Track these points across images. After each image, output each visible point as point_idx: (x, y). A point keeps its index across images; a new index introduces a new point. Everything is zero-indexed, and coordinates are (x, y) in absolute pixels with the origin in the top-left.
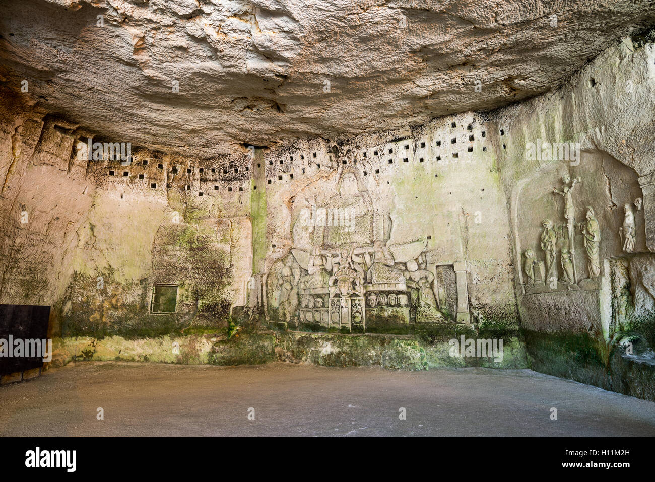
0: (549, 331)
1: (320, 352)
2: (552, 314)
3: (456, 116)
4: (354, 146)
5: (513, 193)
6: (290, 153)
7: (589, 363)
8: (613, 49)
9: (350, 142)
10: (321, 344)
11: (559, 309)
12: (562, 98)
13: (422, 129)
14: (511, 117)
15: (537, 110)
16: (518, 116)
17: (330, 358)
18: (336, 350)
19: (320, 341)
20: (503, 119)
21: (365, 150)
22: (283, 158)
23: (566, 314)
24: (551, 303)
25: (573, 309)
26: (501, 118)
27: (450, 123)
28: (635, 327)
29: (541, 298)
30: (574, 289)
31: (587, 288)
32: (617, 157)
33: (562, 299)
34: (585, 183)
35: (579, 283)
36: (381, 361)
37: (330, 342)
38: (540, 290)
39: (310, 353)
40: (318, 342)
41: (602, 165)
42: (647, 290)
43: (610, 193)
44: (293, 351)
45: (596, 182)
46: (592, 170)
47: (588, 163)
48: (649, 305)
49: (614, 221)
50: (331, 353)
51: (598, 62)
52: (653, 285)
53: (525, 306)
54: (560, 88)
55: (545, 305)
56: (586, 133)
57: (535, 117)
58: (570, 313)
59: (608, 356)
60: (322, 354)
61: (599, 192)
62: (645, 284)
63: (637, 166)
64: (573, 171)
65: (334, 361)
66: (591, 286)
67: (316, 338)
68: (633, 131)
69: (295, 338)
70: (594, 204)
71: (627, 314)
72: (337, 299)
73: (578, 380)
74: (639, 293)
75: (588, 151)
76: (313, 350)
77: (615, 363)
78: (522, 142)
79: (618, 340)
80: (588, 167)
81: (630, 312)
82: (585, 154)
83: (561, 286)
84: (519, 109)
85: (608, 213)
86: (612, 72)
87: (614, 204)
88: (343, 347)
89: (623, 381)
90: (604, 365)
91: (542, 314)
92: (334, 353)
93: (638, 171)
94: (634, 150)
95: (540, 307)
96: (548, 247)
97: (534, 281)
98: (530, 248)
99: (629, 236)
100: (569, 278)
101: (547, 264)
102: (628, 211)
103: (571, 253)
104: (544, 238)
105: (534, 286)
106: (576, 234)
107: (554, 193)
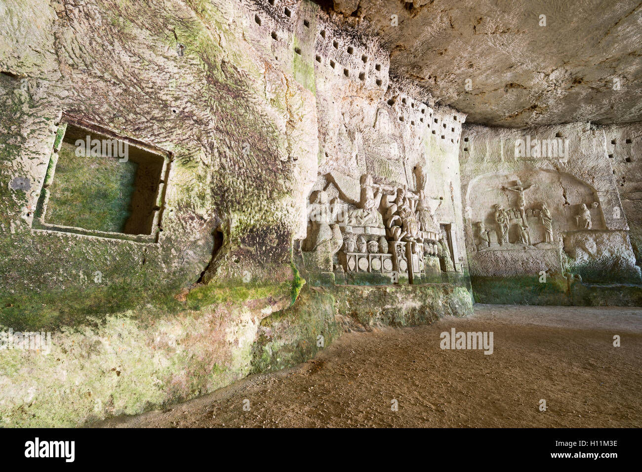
0: (505, 275)
1: (399, 310)
2: (508, 264)
4: (398, 86)
5: (470, 182)
6: (351, 43)
7: (546, 292)
8: (581, 124)
9: (395, 80)
10: (400, 299)
11: (516, 261)
12: (524, 135)
13: (439, 108)
14: (478, 132)
15: (501, 135)
16: (484, 134)
17: (413, 316)
18: (417, 304)
19: (398, 295)
20: (471, 131)
21: (406, 97)
22: (341, 42)
23: (522, 264)
24: (509, 258)
25: (531, 261)
27: (454, 115)
28: (573, 270)
29: (499, 254)
30: (530, 249)
31: (545, 248)
32: (580, 179)
33: (520, 255)
34: (541, 188)
35: (534, 245)
36: (450, 311)
37: (412, 295)
38: (496, 249)
39: (378, 314)
40: (396, 296)
41: (559, 181)
42: (585, 250)
43: (564, 196)
44: (356, 314)
45: (553, 189)
46: (548, 181)
47: (545, 177)
48: (586, 257)
49: (566, 212)
50: (414, 309)
51: (569, 126)
52: (592, 247)
53: (478, 259)
54: (524, 130)
55: (502, 259)
56: (550, 161)
57: (497, 140)
58: (527, 263)
59: (568, 287)
60: (404, 312)
61: (555, 195)
62: (587, 246)
63: (596, 186)
64: (527, 179)
65: (418, 319)
66: (548, 247)
67: (392, 292)
68: (593, 168)
69: (361, 295)
70: (549, 201)
71: (568, 262)
72: (403, 243)
73: (533, 304)
74: (579, 252)
75: (548, 171)
76: (388, 309)
77: (577, 290)
78: (483, 151)
79: (576, 276)
80: (543, 179)
81: (572, 261)
82: (542, 172)
83: (517, 247)
84: (486, 130)
85: (561, 207)
86: (578, 134)
87: (566, 203)
88: (425, 300)
89: (584, 299)
90: (563, 292)
91: (497, 265)
92: (417, 308)
93: (596, 189)
94: (594, 178)
95: (497, 260)
96: (504, 222)
97: (489, 243)
98: (480, 221)
99: (588, 221)
100: (526, 242)
101: (501, 233)
102: (586, 208)
103: (527, 227)
104: (499, 216)
105: (489, 246)
106: (527, 216)
107: (504, 189)
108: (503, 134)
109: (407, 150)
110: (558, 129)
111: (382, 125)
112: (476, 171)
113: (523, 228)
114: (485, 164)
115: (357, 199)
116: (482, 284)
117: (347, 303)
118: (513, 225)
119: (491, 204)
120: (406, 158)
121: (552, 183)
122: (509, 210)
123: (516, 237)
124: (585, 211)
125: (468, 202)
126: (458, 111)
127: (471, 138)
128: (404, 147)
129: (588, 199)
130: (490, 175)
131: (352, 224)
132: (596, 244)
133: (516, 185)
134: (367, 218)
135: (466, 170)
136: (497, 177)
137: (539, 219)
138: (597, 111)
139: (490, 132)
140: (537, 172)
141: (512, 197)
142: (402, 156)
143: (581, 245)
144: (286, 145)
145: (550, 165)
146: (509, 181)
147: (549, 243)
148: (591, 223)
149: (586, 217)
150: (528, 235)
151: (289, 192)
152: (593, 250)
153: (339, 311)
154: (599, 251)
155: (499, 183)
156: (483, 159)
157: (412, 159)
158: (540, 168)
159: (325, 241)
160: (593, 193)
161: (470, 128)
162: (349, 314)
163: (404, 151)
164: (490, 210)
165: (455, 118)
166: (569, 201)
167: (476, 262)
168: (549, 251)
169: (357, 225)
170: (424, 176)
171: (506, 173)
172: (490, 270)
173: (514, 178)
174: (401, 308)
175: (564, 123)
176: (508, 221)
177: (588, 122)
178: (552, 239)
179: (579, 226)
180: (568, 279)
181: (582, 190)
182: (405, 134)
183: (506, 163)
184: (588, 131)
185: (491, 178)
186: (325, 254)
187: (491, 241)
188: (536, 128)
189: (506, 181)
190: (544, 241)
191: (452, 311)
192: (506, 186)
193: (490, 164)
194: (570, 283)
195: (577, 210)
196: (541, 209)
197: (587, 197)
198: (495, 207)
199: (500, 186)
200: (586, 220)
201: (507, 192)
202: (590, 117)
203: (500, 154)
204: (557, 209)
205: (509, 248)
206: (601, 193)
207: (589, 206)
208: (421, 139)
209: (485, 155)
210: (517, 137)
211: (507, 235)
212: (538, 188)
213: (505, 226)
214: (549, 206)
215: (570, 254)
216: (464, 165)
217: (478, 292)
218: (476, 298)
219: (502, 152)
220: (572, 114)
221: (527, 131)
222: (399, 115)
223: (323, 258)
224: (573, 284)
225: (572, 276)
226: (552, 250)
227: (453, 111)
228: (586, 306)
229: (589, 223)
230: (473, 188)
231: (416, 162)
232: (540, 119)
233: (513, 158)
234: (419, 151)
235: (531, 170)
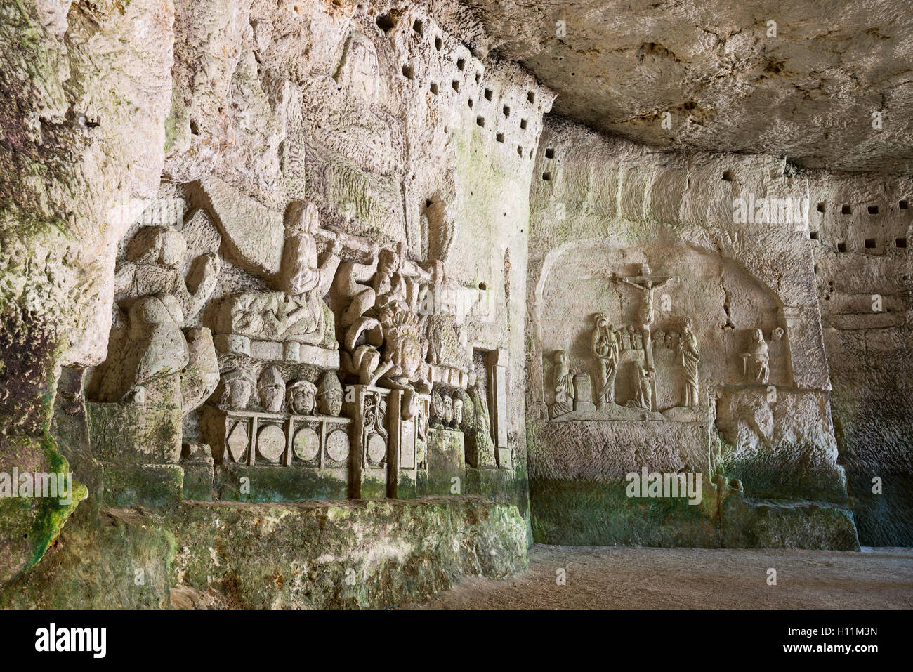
0: (600, 478)
2: (609, 451)
3: (539, 84)
5: (549, 255)
7: (675, 518)
8: (771, 159)
11: (624, 446)
12: (665, 165)
13: (497, 63)
14: (575, 140)
15: (620, 157)
16: (588, 147)
20: (563, 136)
21: (423, 17)
23: (637, 452)
24: (612, 438)
25: (654, 446)
26: (559, 132)
27: (528, 88)
28: (729, 468)
29: (592, 428)
30: (654, 419)
31: (682, 420)
32: (757, 275)
33: (634, 432)
34: (686, 286)
35: (663, 411)
36: (476, 564)
37: (390, 527)
38: (588, 416)
39: (298, 581)
40: (351, 531)
41: (719, 275)
42: (753, 427)
43: (727, 309)
44: (237, 584)
45: (707, 291)
46: (699, 273)
47: (694, 264)
48: (753, 444)
49: (726, 343)
50: (392, 564)
51: (748, 160)
52: (765, 422)
53: (548, 439)
54: (667, 153)
55: (598, 439)
56: (708, 229)
57: (613, 165)
58: (646, 451)
59: (718, 506)
60: (366, 571)
61: (710, 304)
62: (757, 420)
63: (783, 294)
64: (662, 264)
65: (401, 588)
66: (689, 417)
67: (342, 520)
68: (781, 255)
69: (256, 529)
70: (698, 316)
71: (722, 453)
72: (383, 391)
73: (650, 545)
74: (743, 430)
75: (701, 250)
76: (326, 565)
77: (733, 512)
78: (582, 186)
79: (734, 484)
80: (692, 268)
81: (728, 451)
82: (692, 252)
83: (629, 413)
84: (592, 138)
85: (719, 332)
86: (762, 181)
87: (729, 324)
88: (420, 539)
89: (744, 533)
90: (707, 517)
91: (587, 453)
92: (401, 560)
93: (783, 300)
94: (781, 276)
95: (587, 443)
96: (608, 354)
97: (575, 401)
98: (560, 349)
99: (764, 365)
100: (647, 403)
101: (602, 379)
102: (761, 337)
103: (652, 370)
104: (601, 340)
105: (574, 409)
106: (654, 346)
107: (615, 279)
108: (626, 155)
109: (414, 154)
110: (728, 163)
111: (357, 77)
112: (564, 231)
113: (644, 372)
114: (582, 219)
115: (272, 264)
116: (553, 497)
117: (213, 554)
118: (625, 364)
119: (587, 312)
120: (410, 175)
121: (707, 278)
122: (621, 330)
123: (629, 392)
124: (760, 345)
125: (540, 302)
126: (539, 81)
127: (559, 151)
128: (408, 146)
129: (767, 319)
130: (591, 245)
131: (250, 331)
132: (774, 415)
133: (640, 274)
134: (293, 319)
135: (543, 225)
136: (605, 250)
137: (677, 354)
138: (800, 138)
139: (599, 144)
140: (681, 252)
141: (629, 299)
142: (400, 167)
143: (746, 415)
144: (65, 74)
145: (707, 239)
146: (627, 263)
147: (691, 408)
148: (767, 371)
149: (761, 358)
150: (653, 388)
151: (61, 218)
152: (767, 429)
153: (187, 578)
154: (777, 432)
155: (606, 264)
156: (579, 205)
157: (424, 180)
158: (688, 242)
159: (163, 375)
160: (777, 308)
161: (560, 127)
162: (214, 584)
163: (406, 155)
164: (583, 325)
165: (531, 97)
166: (733, 321)
167: (544, 445)
168: (690, 427)
169: (263, 336)
170: (449, 226)
171: (623, 244)
172: (571, 465)
173: (637, 258)
174: (361, 562)
175: (742, 153)
176: (618, 353)
177: (782, 158)
178: (696, 400)
179: (747, 375)
180: (719, 489)
181: (758, 299)
182: (413, 111)
183: (626, 221)
184: (780, 176)
185: (592, 251)
186: (161, 413)
187: (580, 397)
188: (688, 153)
189: (621, 262)
190: (680, 405)
191: (483, 563)
192: (620, 273)
193: (593, 220)
194: (723, 498)
195: (746, 342)
196: (681, 333)
197: (765, 316)
198: (594, 319)
199: (609, 274)
200: (760, 363)
201: (621, 288)
202: (786, 147)
203: (615, 200)
204: (710, 335)
205: (614, 416)
206: (790, 311)
207: (768, 336)
208: (449, 133)
209: (584, 197)
210: (653, 166)
211: (613, 385)
212: (681, 287)
213: (611, 365)
214: (696, 328)
215: (726, 433)
216: (540, 213)
217: (542, 517)
218: (537, 531)
219: (619, 196)
220: (757, 135)
221: (673, 156)
222: (404, 60)
223: (153, 423)
224: (727, 500)
225: (727, 482)
226: (693, 423)
227: (529, 79)
228: (746, 548)
229: (764, 370)
230: (554, 269)
231: (433, 189)
232: (697, 135)
233: (640, 213)
234: (443, 162)
235: (671, 244)
